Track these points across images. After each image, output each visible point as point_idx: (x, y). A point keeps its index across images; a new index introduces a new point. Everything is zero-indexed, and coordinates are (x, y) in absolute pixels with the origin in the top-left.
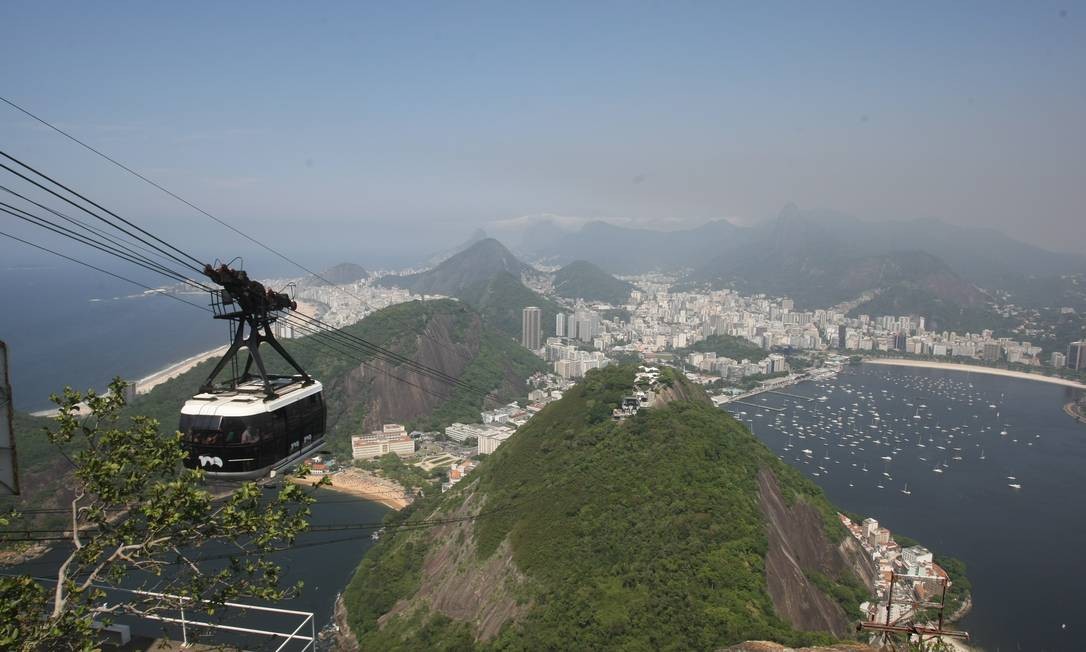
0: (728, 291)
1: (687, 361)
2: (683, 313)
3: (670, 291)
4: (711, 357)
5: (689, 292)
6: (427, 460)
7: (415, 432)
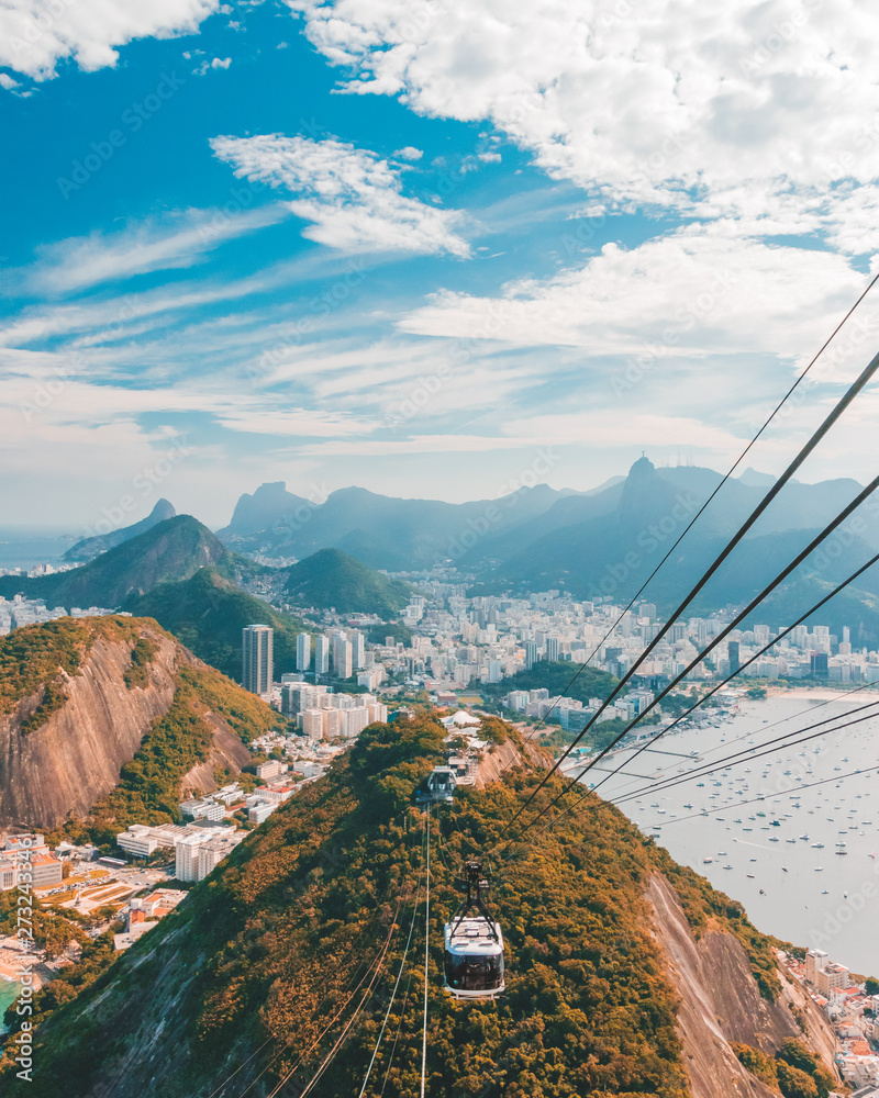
0: (557, 592)
1: (505, 703)
2: (491, 627)
3: (469, 595)
4: (542, 696)
5: (498, 596)
6: (83, 895)
7: (64, 846)
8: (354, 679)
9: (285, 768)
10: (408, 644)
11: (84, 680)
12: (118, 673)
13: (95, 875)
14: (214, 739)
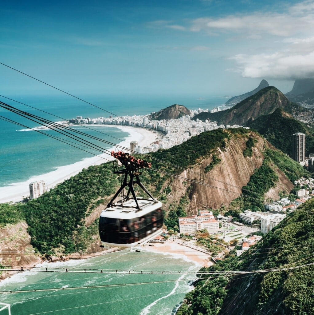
6: (226, 235)
7: (220, 216)
9: (308, 193)
11: (227, 153)
12: (240, 151)
14: (279, 179)
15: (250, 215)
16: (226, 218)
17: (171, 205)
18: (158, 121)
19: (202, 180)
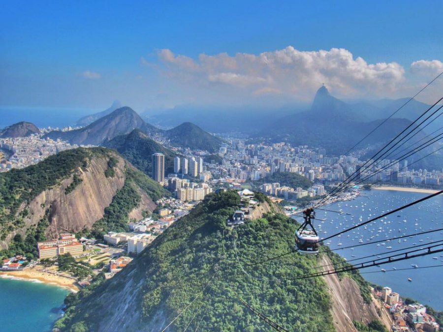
0: (284, 143)
1: (262, 188)
2: (256, 157)
3: (246, 143)
4: (276, 186)
5: (259, 144)
6: (92, 258)
7: (83, 239)
8: (198, 177)
9: (170, 212)
10: (221, 163)
11: (89, 173)
12: (102, 171)
13: (95, 250)
14: (141, 199)
15: (115, 236)
16: (90, 240)
17: (28, 229)
18: (3, 140)
19: (62, 201)
